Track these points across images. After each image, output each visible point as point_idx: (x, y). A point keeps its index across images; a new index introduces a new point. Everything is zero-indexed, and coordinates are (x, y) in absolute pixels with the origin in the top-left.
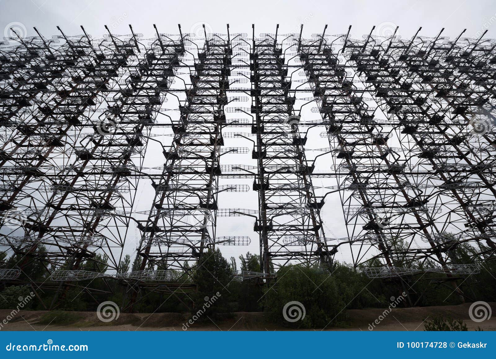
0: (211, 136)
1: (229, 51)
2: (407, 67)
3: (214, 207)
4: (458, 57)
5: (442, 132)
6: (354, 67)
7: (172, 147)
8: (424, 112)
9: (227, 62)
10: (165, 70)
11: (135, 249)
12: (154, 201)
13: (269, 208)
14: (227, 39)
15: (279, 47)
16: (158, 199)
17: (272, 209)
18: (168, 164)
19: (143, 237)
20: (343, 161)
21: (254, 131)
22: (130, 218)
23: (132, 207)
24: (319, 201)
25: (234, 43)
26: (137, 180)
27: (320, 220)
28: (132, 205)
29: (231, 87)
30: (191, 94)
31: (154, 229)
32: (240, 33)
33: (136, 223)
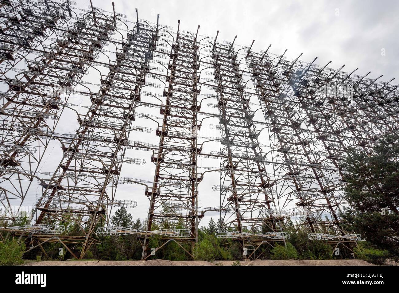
0: (124, 111)
1: (155, 38)
2: (287, 81)
3: (116, 172)
4: (323, 80)
5: (297, 135)
6: (251, 73)
7: (86, 116)
8: (289, 118)
9: (152, 47)
10: (93, 42)
11: (35, 204)
12: (61, 162)
13: (160, 178)
14: (156, 26)
15: (198, 45)
16: (65, 160)
17: (163, 178)
18: (81, 130)
19: (44, 194)
20: (225, 147)
21: (162, 112)
22: (34, 176)
23: (39, 163)
24: (199, 176)
25: (160, 32)
26: (48, 140)
27: (197, 191)
28: (40, 161)
29: (151, 71)
30: (114, 69)
31: (56, 187)
32: (167, 25)
33: (40, 181)
